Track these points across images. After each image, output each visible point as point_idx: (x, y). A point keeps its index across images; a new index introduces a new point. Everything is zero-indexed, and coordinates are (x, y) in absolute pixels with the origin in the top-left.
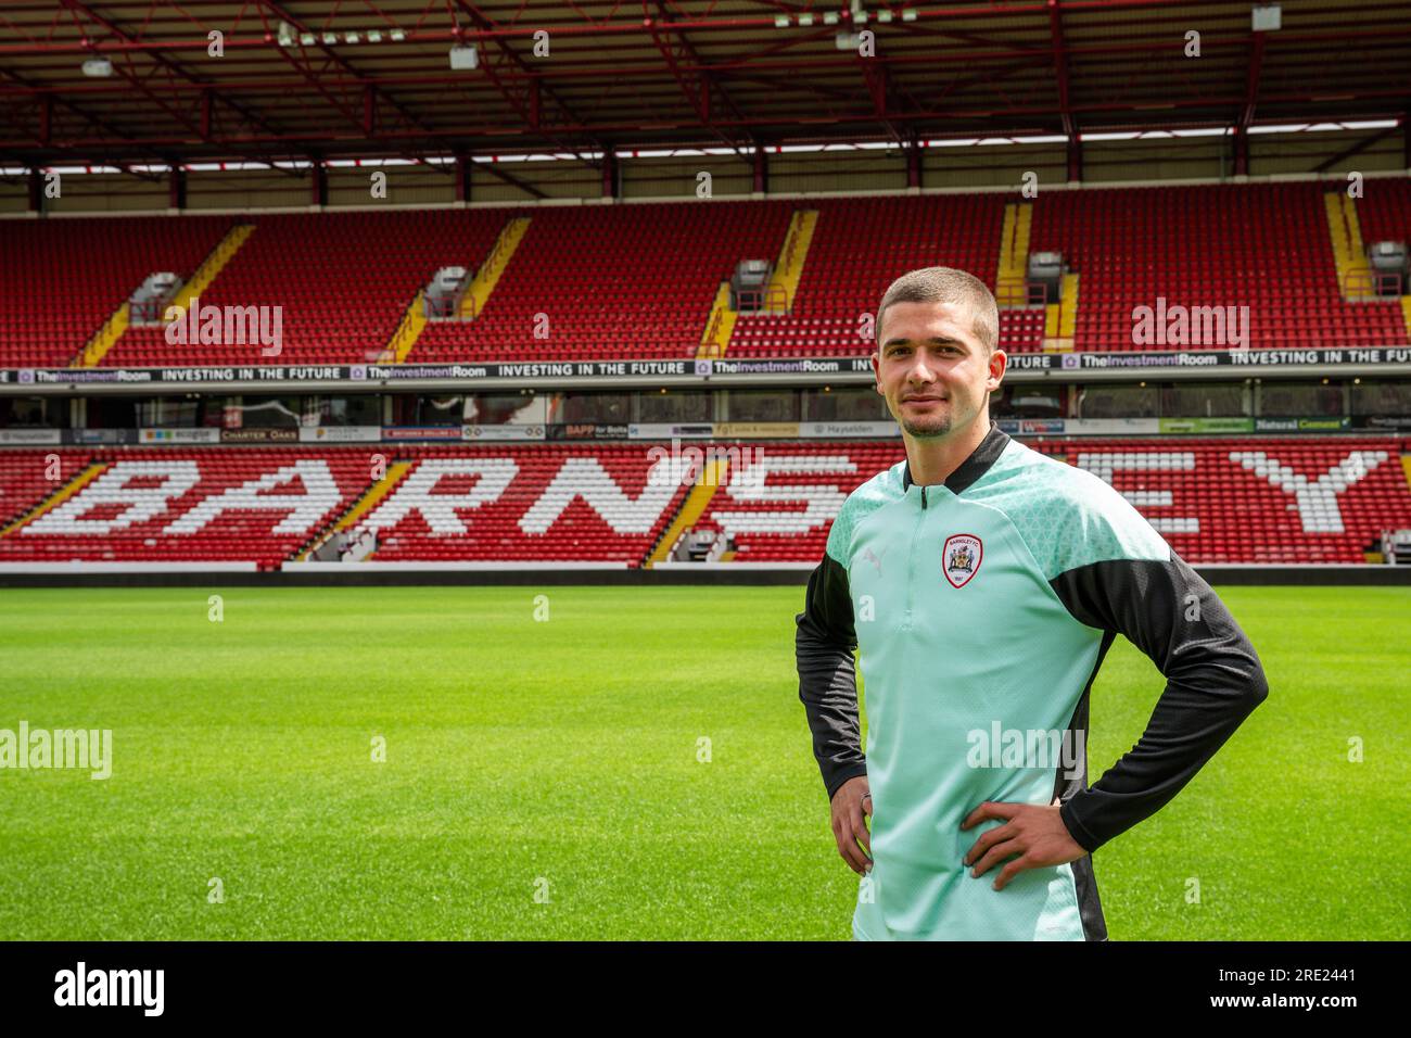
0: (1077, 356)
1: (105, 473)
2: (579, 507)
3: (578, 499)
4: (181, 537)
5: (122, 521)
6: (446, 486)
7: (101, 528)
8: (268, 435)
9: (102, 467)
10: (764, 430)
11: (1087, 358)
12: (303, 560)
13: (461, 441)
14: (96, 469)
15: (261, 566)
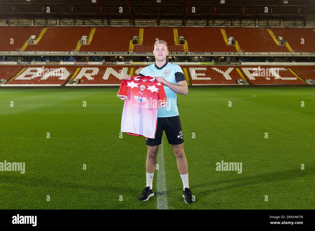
0: (190, 52)
1: (26, 69)
2: (111, 75)
3: (111, 74)
4: (44, 80)
5: (33, 77)
6: (87, 72)
7: (29, 78)
8: (54, 63)
10: (139, 63)
11: (191, 53)
12: (68, 84)
13: (88, 64)
14: (24, 69)
15: (61, 85)
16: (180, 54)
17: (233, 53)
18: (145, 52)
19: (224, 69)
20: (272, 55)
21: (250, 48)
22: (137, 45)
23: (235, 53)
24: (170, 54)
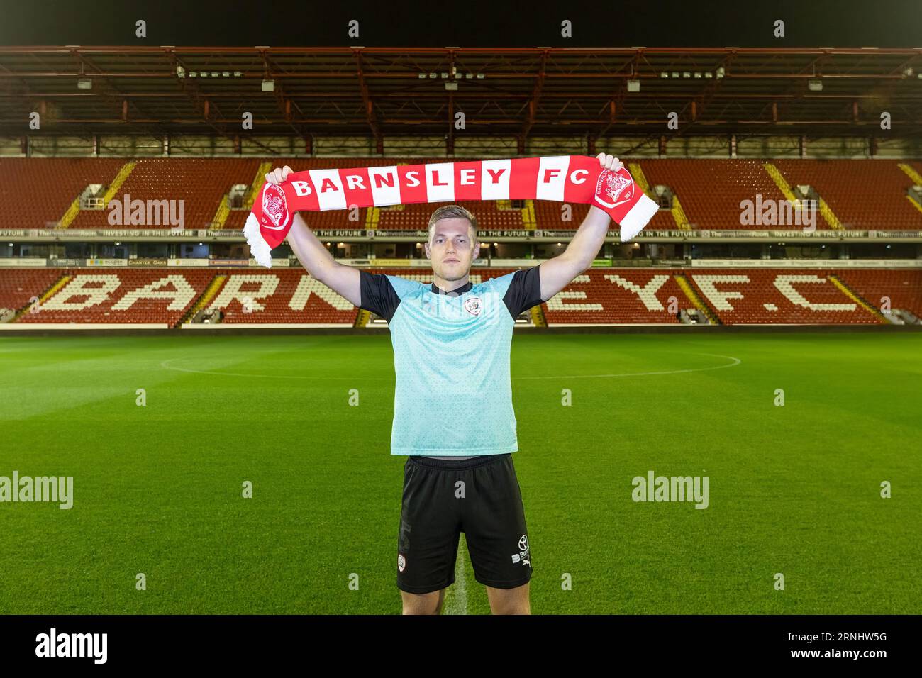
0: (541, 231)
1: (72, 280)
2: (313, 298)
3: (313, 295)
4: (122, 311)
5: (89, 304)
6: (246, 288)
7: (79, 307)
8: (152, 263)
9: (70, 277)
10: (394, 263)
11: (545, 232)
12: (188, 323)
13: (248, 266)
14: (66, 279)
15: (169, 326)
16: (513, 236)
17: (667, 233)
18: (412, 232)
19: (642, 279)
20: (779, 237)
21: (716, 217)
22: (388, 211)
23: (673, 234)
24: (485, 235)
